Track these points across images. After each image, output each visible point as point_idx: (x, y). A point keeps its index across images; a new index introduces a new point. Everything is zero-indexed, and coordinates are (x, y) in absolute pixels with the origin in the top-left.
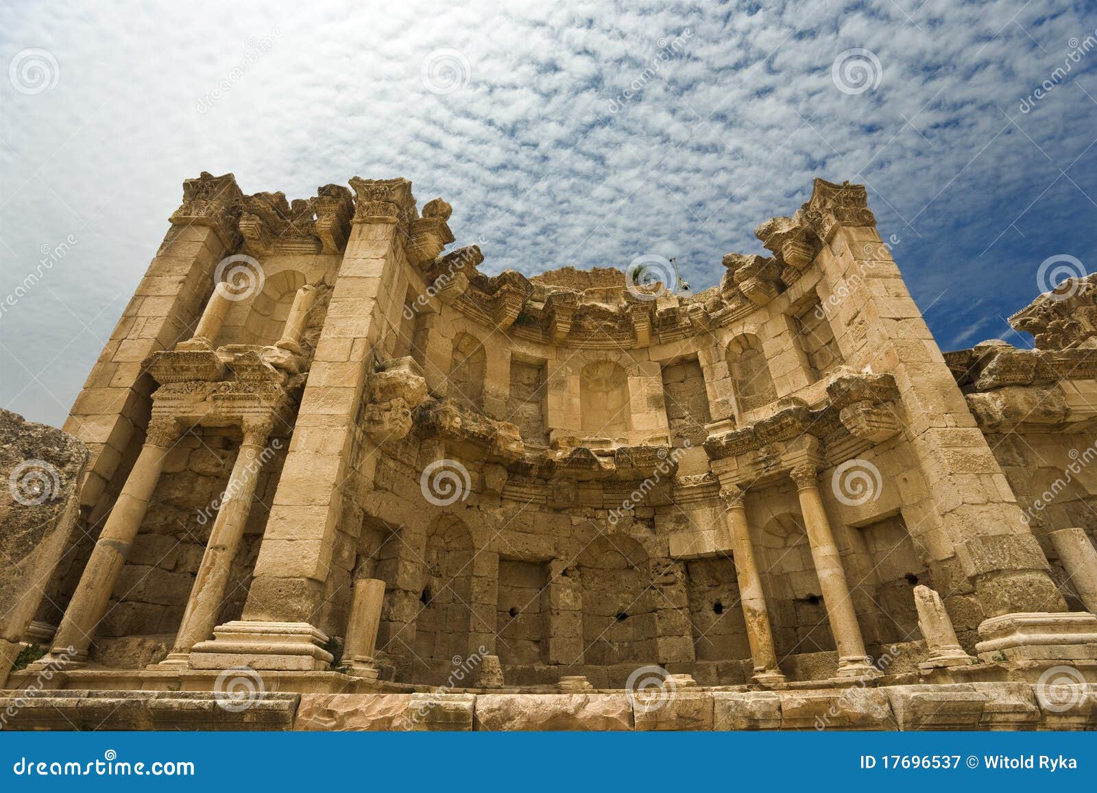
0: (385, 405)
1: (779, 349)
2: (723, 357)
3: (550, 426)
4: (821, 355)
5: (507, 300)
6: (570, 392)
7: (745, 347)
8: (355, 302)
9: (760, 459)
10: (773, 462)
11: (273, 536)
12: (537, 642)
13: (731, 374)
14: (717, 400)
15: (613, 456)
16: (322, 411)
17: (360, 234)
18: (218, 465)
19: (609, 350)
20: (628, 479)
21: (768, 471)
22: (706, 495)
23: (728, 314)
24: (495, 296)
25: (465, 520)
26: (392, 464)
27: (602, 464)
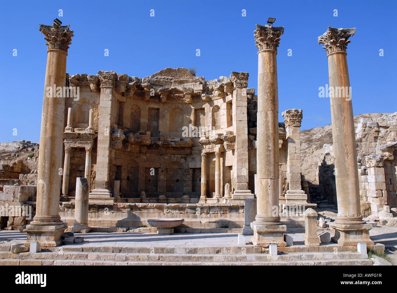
0: (116, 141)
1: (223, 114)
2: (211, 111)
3: (160, 131)
5: (146, 94)
6: (166, 119)
7: (218, 108)
8: (105, 115)
9: (210, 147)
11: (98, 173)
12: (155, 187)
13: (212, 117)
14: (207, 125)
15: (175, 142)
16: (103, 146)
17: (103, 92)
18: (80, 155)
19: (179, 104)
20: (180, 147)
21: (211, 151)
22: (200, 153)
23: (214, 97)
24: (143, 91)
25: (136, 160)
26: (118, 151)
27: (172, 144)
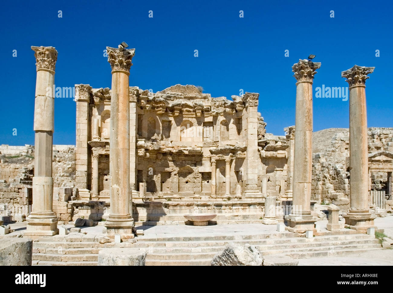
2: (219, 124)
3: (172, 140)
7: (226, 122)
8: (133, 126)
9: (221, 156)
13: (220, 130)
14: (216, 136)
15: (188, 151)
18: (106, 161)
21: (221, 159)
22: (209, 159)
27: (185, 152)
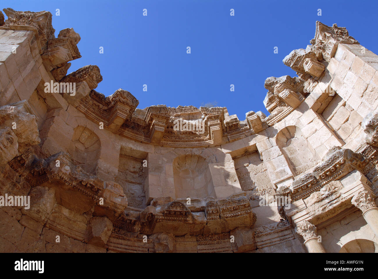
1: (314, 130)
2: (274, 144)
4: (343, 130)
5: (118, 106)
6: (165, 174)
7: (289, 137)
9: (324, 196)
10: (334, 197)
13: (283, 154)
14: (276, 171)
15: (203, 211)
19: (193, 148)
20: (218, 231)
21: (332, 204)
22: (282, 238)
23: (273, 117)
24: (110, 106)
27: (195, 217)
